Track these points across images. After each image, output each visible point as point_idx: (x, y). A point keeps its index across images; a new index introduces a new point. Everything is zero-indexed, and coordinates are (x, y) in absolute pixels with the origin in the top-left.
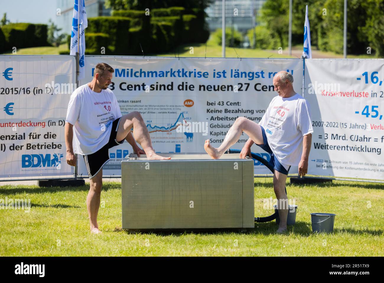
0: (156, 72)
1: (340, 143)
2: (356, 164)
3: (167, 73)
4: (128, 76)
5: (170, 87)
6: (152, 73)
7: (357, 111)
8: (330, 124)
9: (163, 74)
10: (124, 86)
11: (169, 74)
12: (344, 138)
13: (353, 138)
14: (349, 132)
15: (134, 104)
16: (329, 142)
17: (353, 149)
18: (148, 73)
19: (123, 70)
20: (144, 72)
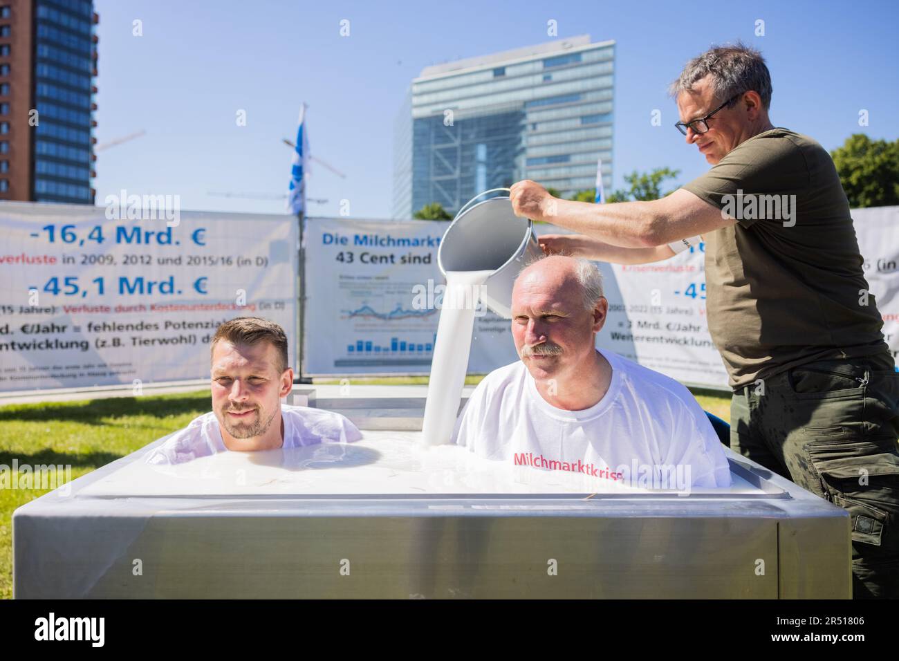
0: (408, 241)
1: (651, 332)
2: (675, 361)
3: (423, 241)
4: (371, 244)
5: (427, 260)
6: (404, 241)
7: (678, 291)
8: (635, 309)
9: (417, 243)
10: (366, 258)
11: (426, 243)
12: (657, 326)
13: (671, 327)
14: (664, 319)
15: (380, 281)
16: (636, 331)
17: (669, 341)
18: (399, 241)
19: (365, 237)
20: (393, 240)
